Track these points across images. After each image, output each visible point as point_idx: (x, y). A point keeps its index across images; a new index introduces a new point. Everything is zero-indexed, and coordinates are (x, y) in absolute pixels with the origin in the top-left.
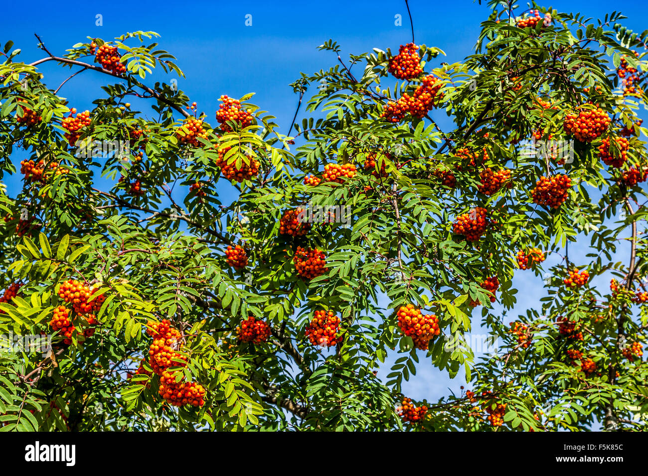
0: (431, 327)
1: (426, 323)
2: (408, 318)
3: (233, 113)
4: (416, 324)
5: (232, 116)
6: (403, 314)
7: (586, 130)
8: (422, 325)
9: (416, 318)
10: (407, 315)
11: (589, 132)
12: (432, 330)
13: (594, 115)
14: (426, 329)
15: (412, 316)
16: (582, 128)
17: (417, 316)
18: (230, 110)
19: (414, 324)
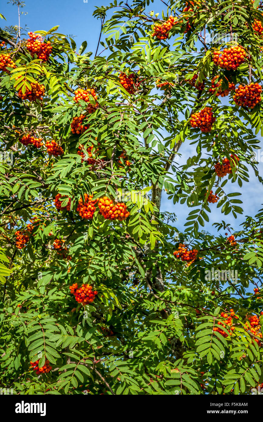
0: (121, 211)
1: (117, 209)
2: (103, 207)
3: (36, 45)
4: (109, 211)
5: (36, 47)
6: (100, 204)
7: (226, 63)
8: (114, 211)
9: (108, 207)
10: (103, 205)
11: (229, 64)
12: (122, 214)
13: (232, 51)
14: (117, 213)
15: (106, 206)
16: (224, 61)
17: (109, 205)
18: (34, 43)
19: (107, 211)
